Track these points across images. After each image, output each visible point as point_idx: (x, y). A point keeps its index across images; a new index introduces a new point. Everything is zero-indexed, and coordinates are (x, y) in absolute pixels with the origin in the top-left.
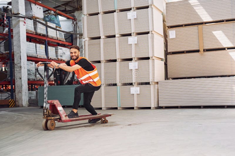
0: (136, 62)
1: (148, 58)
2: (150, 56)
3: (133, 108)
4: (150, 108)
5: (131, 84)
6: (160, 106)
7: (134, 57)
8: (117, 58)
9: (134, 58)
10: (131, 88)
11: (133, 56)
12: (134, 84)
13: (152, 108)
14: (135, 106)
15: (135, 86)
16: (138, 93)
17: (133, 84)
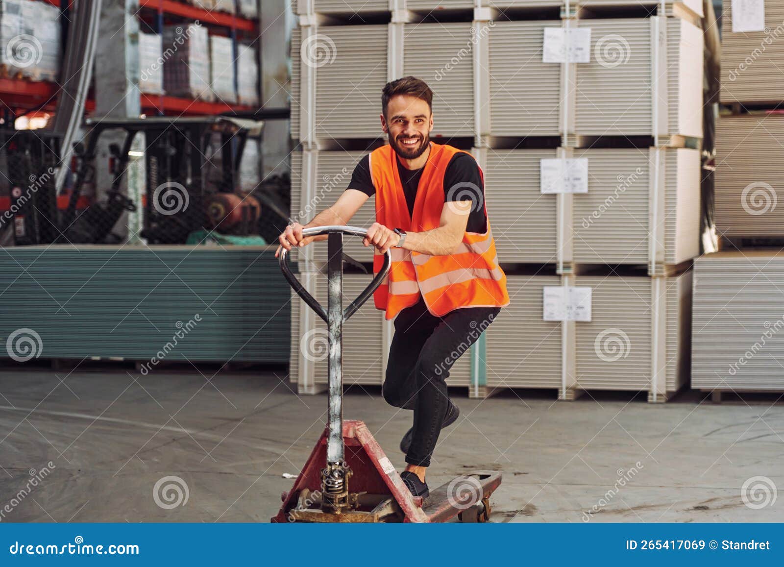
0: (576, 156)
1: (645, 142)
2: (656, 133)
3: (551, 394)
4: (641, 396)
5: (548, 270)
6: (698, 390)
7: (573, 130)
8: (478, 132)
9: (570, 135)
10: (547, 290)
11: (565, 127)
12: (564, 268)
13: (653, 398)
14: (564, 385)
15: (566, 280)
16: (580, 319)
17: (560, 271)
